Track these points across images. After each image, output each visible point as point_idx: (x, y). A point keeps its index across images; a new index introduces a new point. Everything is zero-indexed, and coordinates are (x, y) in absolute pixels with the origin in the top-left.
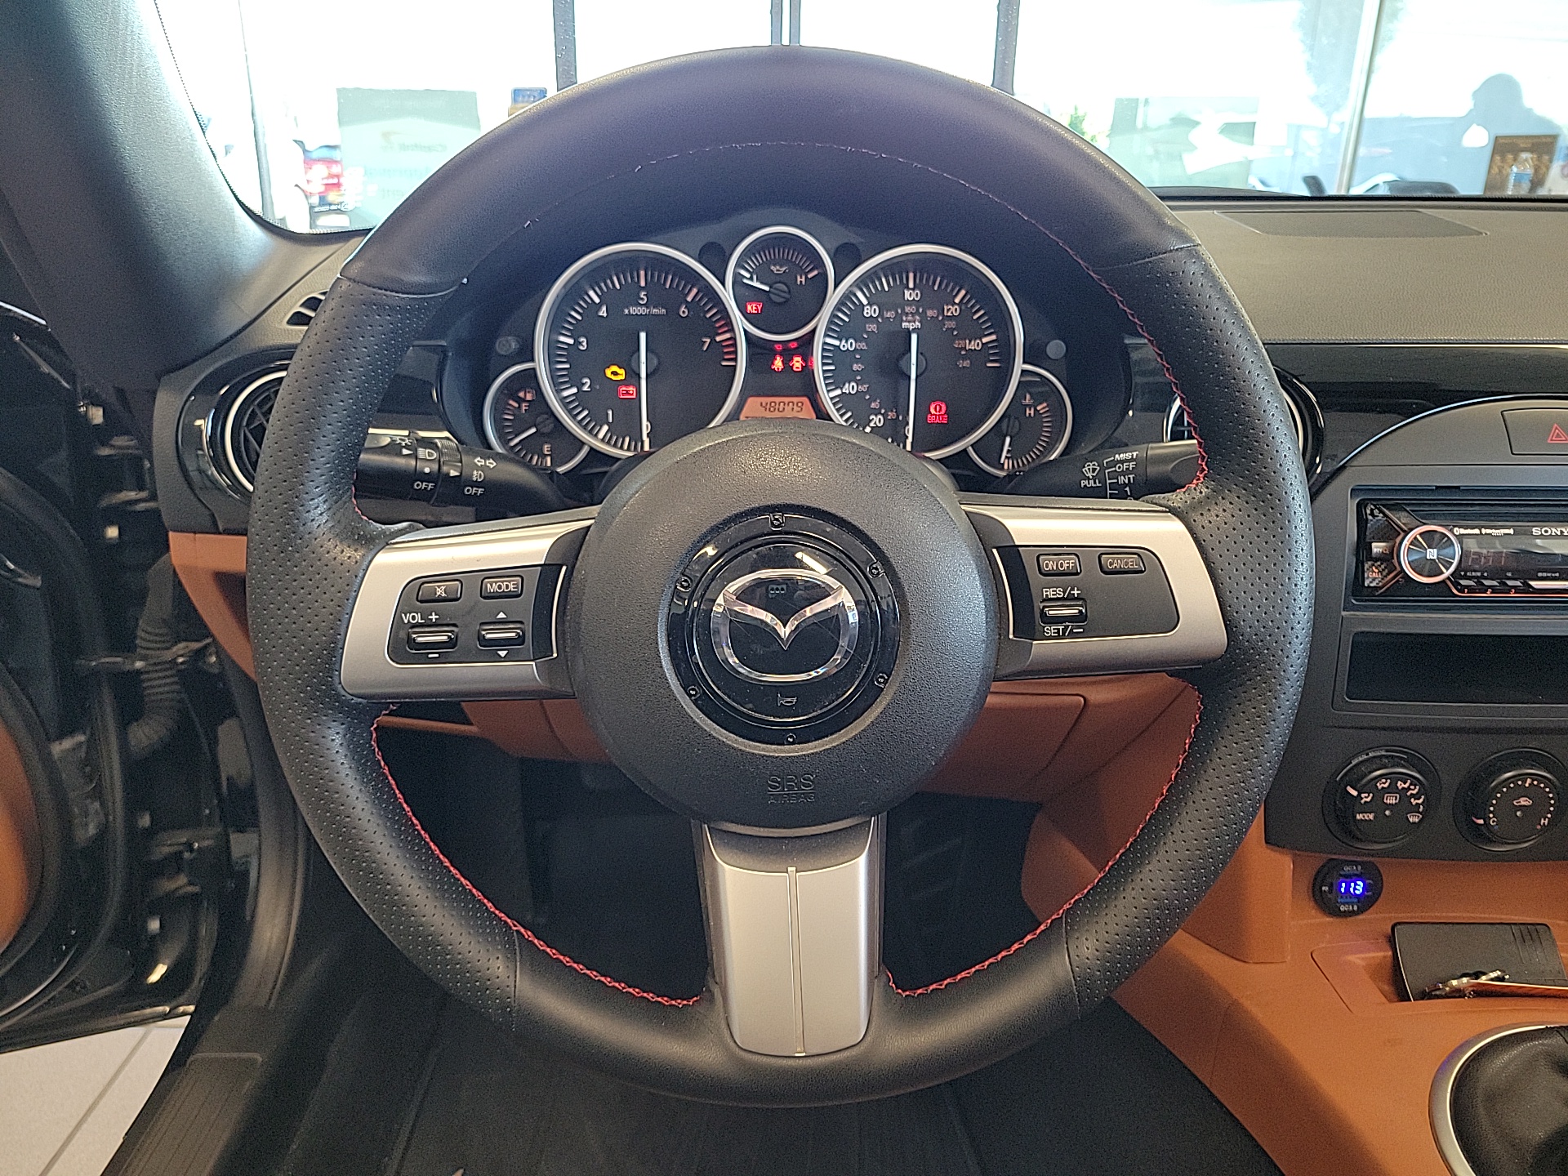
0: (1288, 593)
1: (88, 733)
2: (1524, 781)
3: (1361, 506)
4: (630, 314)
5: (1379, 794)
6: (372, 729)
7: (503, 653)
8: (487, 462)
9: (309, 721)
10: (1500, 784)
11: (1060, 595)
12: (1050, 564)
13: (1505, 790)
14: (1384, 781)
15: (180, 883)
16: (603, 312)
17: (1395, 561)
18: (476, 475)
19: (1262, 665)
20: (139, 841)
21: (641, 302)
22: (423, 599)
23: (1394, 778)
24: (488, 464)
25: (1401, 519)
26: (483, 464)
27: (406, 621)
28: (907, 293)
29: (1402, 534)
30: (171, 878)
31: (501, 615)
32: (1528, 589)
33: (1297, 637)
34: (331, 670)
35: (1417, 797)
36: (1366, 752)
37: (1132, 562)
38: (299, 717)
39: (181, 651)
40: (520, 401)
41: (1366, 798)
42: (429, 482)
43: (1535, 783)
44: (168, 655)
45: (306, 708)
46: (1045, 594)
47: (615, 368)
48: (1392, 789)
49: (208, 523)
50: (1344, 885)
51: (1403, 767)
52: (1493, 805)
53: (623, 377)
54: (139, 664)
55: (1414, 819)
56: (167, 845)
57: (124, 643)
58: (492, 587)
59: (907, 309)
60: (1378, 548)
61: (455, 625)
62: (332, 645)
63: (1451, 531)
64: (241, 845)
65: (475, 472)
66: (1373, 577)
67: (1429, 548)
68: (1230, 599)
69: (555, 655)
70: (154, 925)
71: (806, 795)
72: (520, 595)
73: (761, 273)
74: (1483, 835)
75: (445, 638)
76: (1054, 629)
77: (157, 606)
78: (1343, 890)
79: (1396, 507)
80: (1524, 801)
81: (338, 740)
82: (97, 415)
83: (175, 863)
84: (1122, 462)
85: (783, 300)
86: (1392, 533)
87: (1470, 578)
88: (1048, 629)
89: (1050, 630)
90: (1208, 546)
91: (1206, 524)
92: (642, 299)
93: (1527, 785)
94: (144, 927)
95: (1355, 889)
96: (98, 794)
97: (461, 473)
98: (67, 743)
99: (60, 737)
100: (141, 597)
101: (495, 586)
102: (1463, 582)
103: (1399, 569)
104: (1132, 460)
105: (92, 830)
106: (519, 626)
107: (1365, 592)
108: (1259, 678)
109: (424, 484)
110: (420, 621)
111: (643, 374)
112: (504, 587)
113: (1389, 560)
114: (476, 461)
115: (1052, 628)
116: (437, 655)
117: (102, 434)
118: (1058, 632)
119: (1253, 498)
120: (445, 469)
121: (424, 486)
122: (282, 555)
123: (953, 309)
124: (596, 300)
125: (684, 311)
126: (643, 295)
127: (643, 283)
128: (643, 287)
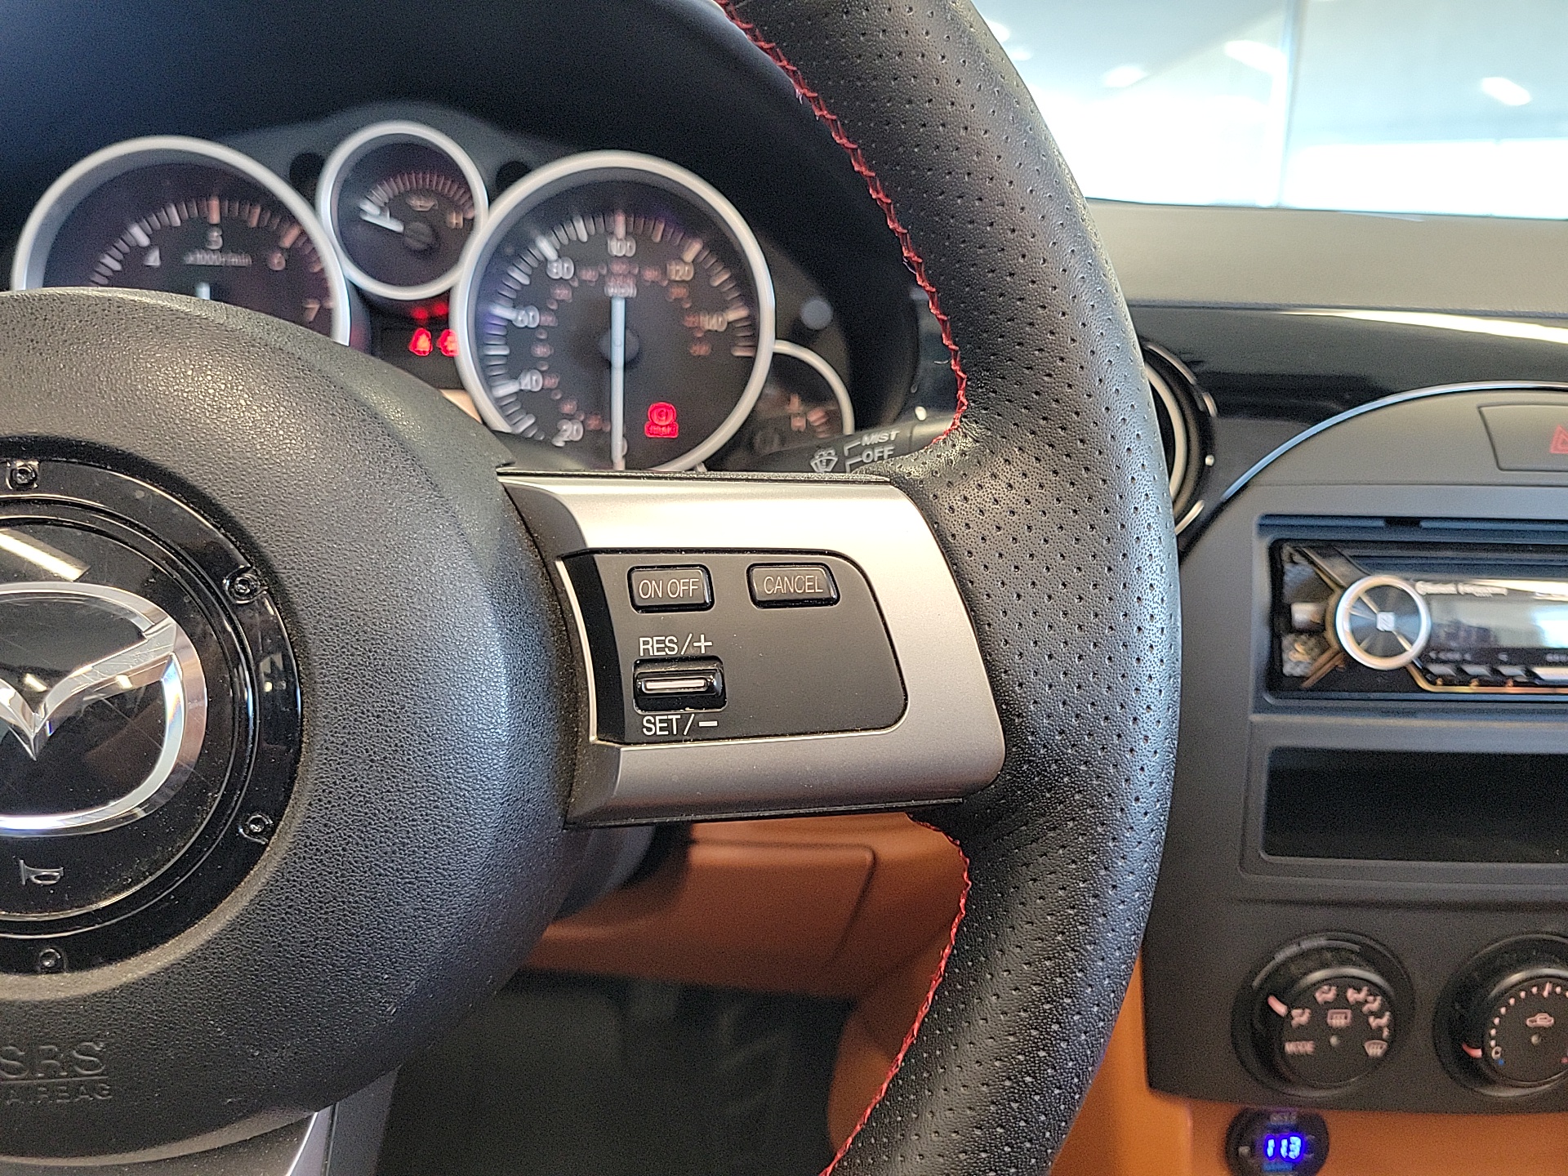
0: (1125, 645)
2: (1541, 988)
3: (1274, 552)
4: (194, 265)
5: (1320, 1012)
10: (1507, 990)
11: (672, 649)
12: (651, 588)
13: (1512, 1001)
14: (1326, 988)
16: (153, 260)
17: (1329, 635)
19: (1077, 797)
21: (211, 247)
23: (1343, 984)
25: (1335, 569)
28: (614, 245)
29: (1338, 591)
32: (1532, 680)
33: (1146, 738)
35: (1378, 1015)
36: (1295, 938)
37: (811, 582)
41: (1301, 1017)
43: (1558, 990)
46: (642, 647)
48: (1341, 1002)
50: (1271, 1143)
51: (1355, 965)
52: (1494, 1027)
55: (1375, 1049)
59: (615, 268)
60: (1302, 613)
63: (1414, 586)
66: (1298, 658)
67: (1382, 610)
68: (1007, 656)
73: (397, 209)
74: (1478, 1073)
76: (661, 721)
78: (1270, 1152)
79: (1328, 548)
80: (1543, 1020)
84: (872, 447)
85: (422, 247)
86: (1323, 591)
87: (1444, 662)
88: (649, 721)
89: (654, 723)
90: (961, 545)
91: (958, 503)
92: (213, 242)
93: (1546, 994)
95: (1288, 1150)
102: (1435, 669)
103: (1336, 646)
104: (888, 442)
107: (1285, 683)
108: (1071, 824)
113: (1319, 631)
115: (658, 718)
118: (669, 728)
119: (1049, 450)
123: (682, 269)
124: (144, 241)
125: (277, 261)
126: (215, 235)
127: (215, 218)
128: (216, 225)
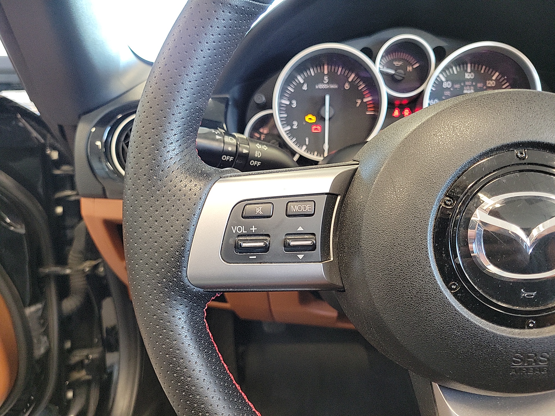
1: (43, 304)
4: (319, 89)
6: (204, 310)
7: (301, 256)
8: (263, 146)
9: (164, 304)
15: (82, 375)
16: (305, 87)
18: (257, 154)
20: (65, 355)
21: (324, 82)
22: (246, 215)
24: (263, 148)
26: (261, 147)
27: (234, 232)
28: (466, 75)
30: (79, 371)
31: (300, 229)
34: (179, 267)
38: (157, 301)
39: (87, 266)
40: (260, 133)
42: (231, 156)
44: (81, 267)
45: (161, 295)
47: (310, 116)
49: (101, 192)
53: (314, 121)
54: (68, 271)
56: (77, 357)
57: (62, 261)
58: (294, 208)
59: (467, 83)
61: (268, 235)
62: (182, 248)
64: (111, 358)
65: (256, 152)
69: (332, 259)
70: (70, 394)
71: (541, 369)
72: (313, 215)
73: (390, 65)
75: (262, 244)
77: (78, 244)
81: (183, 318)
82: (55, 155)
83: (80, 365)
85: (402, 78)
92: (325, 81)
94: (65, 395)
96: (46, 333)
97: (249, 152)
98: (33, 309)
99: (30, 304)
100: (70, 242)
101: (297, 208)
105: (42, 350)
106: (311, 236)
109: (228, 157)
110: (244, 232)
111: (327, 117)
112: (302, 208)
114: (257, 146)
116: (255, 257)
117: (57, 164)
120: (240, 149)
121: (227, 159)
122: (149, 182)
123: (491, 82)
124: (302, 81)
125: (347, 86)
126: (326, 78)
127: (326, 72)
128: (326, 75)
